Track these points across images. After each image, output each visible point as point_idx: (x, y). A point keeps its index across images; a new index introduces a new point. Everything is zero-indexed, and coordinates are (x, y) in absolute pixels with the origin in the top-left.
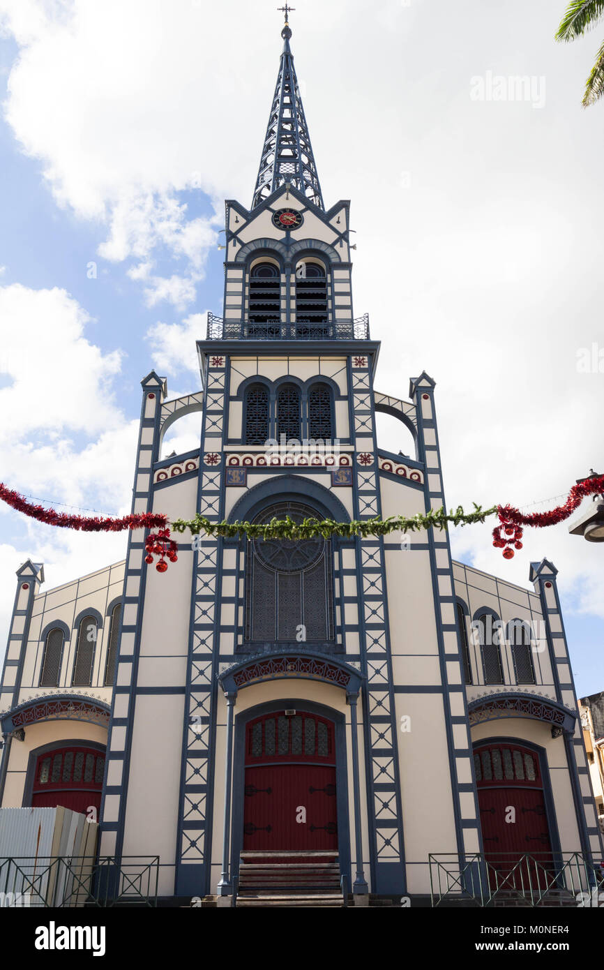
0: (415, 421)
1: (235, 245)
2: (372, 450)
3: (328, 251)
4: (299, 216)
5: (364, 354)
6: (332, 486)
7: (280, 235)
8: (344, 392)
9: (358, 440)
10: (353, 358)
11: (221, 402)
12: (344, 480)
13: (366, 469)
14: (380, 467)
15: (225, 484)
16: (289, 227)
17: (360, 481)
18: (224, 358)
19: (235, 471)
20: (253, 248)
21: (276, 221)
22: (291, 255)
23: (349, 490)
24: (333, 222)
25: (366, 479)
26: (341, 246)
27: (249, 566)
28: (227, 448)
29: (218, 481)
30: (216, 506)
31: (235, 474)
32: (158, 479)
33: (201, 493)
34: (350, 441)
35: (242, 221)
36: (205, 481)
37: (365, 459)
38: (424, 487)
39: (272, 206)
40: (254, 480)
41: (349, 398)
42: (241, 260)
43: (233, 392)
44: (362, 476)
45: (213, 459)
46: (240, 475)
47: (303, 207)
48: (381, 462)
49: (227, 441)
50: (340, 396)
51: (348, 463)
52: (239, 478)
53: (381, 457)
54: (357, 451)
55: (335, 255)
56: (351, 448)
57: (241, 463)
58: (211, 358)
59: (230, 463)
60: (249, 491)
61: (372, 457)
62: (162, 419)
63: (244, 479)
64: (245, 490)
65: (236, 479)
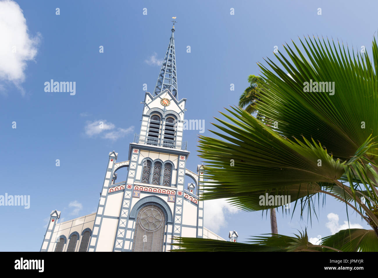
0: (198, 181)
1: (147, 109)
2: (182, 190)
3: (177, 115)
4: (169, 102)
5: (184, 155)
6: (168, 201)
7: (162, 107)
8: (176, 168)
9: (178, 186)
10: (180, 156)
11: (135, 166)
12: (172, 200)
13: (180, 197)
14: (184, 196)
15: (133, 196)
16: (165, 105)
17: (177, 201)
18: (138, 150)
19: (136, 192)
20: (153, 110)
21: (162, 102)
22: (165, 115)
23: (173, 203)
24: (180, 105)
25: (179, 200)
26: (182, 114)
27: (136, 228)
28: (135, 183)
29: (130, 195)
30: (129, 204)
31: (136, 193)
32: (110, 191)
33: (124, 198)
34: (176, 186)
35: (151, 100)
36: (126, 194)
37: (180, 193)
38: (197, 205)
39: (161, 97)
40: (143, 196)
41: (177, 170)
42: (148, 114)
43: (140, 162)
44: (178, 199)
45: (129, 187)
46: (138, 194)
47: (171, 99)
48: (185, 194)
49: (135, 180)
50: (174, 169)
51: (174, 194)
52: (137, 195)
53: (185, 193)
54: (178, 190)
55: (179, 117)
56: (176, 189)
57: (139, 189)
58: (134, 149)
59: (135, 189)
60: (141, 200)
61: (182, 193)
62: (114, 169)
63: (139, 195)
64: (139, 199)
65: (136, 195)
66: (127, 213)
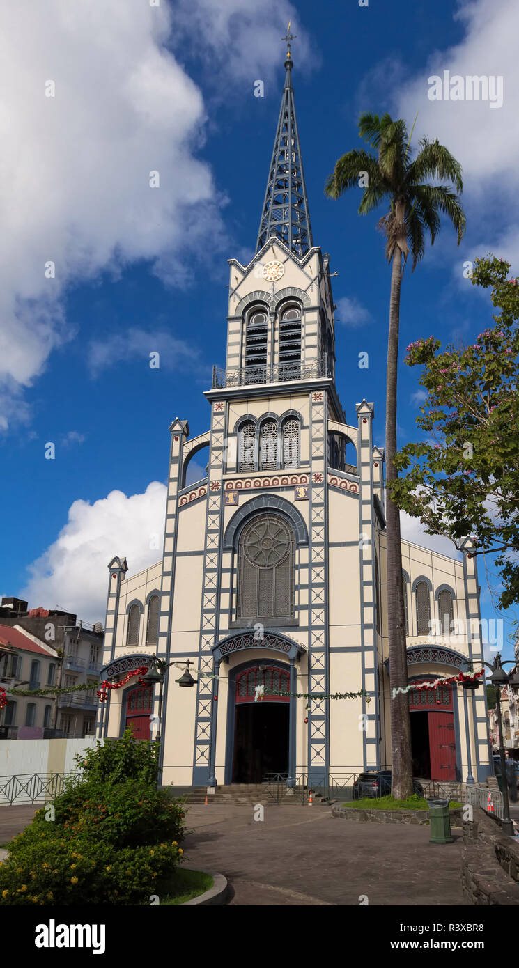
0: (357, 442)
1: (234, 301)
2: (323, 470)
3: (302, 296)
4: (282, 268)
5: (321, 390)
6: (295, 501)
7: (267, 287)
8: (307, 422)
9: (314, 463)
10: (314, 393)
11: (223, 440)
12: (302, 495)
13: (318, 486)
14: (329, 481)
15: (223, 505)
16: (274, 279)
17: (314, 496)
18: (224, 403)
19: (230, 494)
20: (249, 301)
22: (275, 303)
23: (307, 503)
24: (307, 269)
25: (318, 494)
26: (312, 291)
27: (240, 564)
28: (225, 477)
29: (219, 503)
30: (218, 522)
31: (230, 496)
32: (182, 503)
33: (208, 513)
36: (211, 503)
37: (318, 478)
38: (359, 496)
40: (244, 499)
41: (310, 428)
42: (239, 313)
43: (231, 430)
44: (316, 491)
45: (215, 486)
46: (233, 497)
47: (286, 258)
48: (329, 478)
49: (226, 469)
50: (303, 426)
51: (306, 482)
52: (233, 499)
53: (330, 474)
54: (313, 471)
55: (307, 299)
56: (308, 470)
57: (234, 487)
58: (215, 404)
59: (227, 488)
60: (240, 508)
61: (323, 476)
62: (184, 456)
63: (236, 499)
64: (237, 508)
65: (231, 500)
66: (217, 541)
